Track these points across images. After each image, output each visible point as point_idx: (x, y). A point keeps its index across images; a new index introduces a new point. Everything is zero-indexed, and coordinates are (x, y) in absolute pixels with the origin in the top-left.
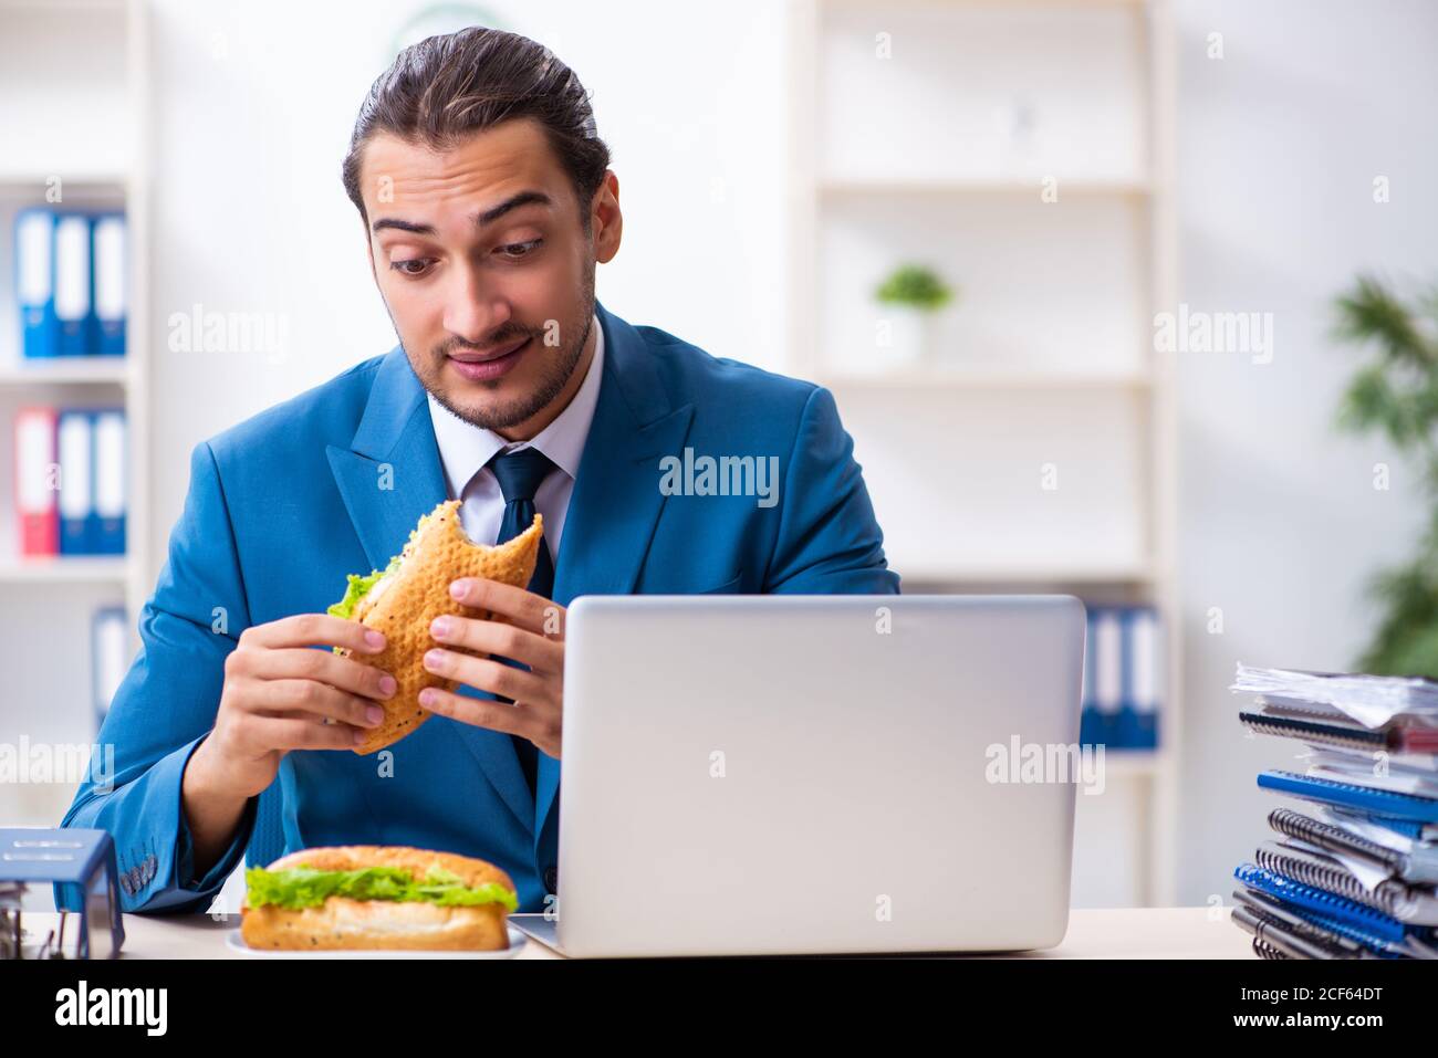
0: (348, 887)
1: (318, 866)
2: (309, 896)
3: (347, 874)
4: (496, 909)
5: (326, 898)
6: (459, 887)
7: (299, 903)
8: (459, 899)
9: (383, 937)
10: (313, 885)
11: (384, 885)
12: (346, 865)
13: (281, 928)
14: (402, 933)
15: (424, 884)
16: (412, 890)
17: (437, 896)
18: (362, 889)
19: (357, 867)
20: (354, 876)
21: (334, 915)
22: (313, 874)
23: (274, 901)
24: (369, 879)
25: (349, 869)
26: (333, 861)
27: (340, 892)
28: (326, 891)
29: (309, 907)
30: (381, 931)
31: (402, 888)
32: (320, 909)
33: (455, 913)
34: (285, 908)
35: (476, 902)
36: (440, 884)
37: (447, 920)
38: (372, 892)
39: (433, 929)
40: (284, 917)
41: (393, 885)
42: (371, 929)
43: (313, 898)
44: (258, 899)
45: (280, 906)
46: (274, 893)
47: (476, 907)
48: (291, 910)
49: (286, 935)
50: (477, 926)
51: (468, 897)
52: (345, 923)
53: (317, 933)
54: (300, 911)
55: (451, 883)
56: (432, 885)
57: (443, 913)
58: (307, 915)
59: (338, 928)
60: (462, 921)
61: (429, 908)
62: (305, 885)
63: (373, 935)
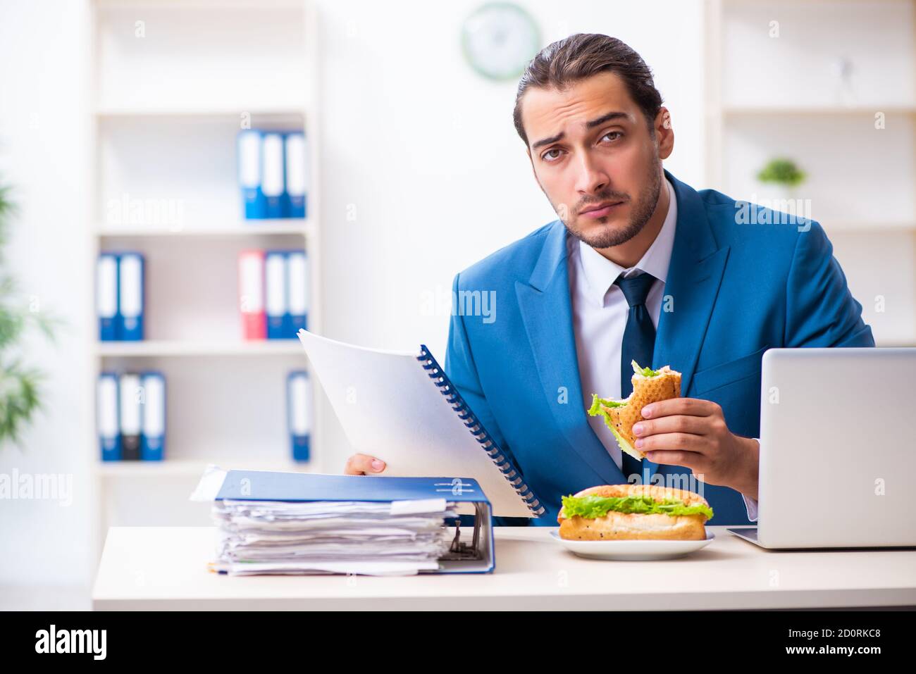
0: (620, 506)
1: (602, 495)
2: (599, 510)
3: (619, 499)
4: (701, 516)
5: (608, 512)
6: (681, 505)
7: (593, 515)
8: (681, 511)
9: (639, 533)
10: (601, 505)
11: (639, 505)
12: (617, 494)
13: (584, 529)
14: (650, 530)
15: (661, 504)
16: (655, 507)
17: (669, 510)
18: (627, 507)
19: (623, 496)
20: (623, 500)
21: (613, 521)
22: (600, 499)
23: (580, 514)
24: (631, 502)
25: (620, 496)
26: (610, 492)
27: (616, 509)
28: (609, 508)
29: (598, 517)
30: (639, 530)
31: (649, 506)
32: (605, 518)
33: (679, 519)
34: (586, 517)
35: (691, 513)
36: (671, 504)
37: (676, 523)
38: (633, 509)
39: (668, 528)
40: (584, 522)
41: (644, 504)
42: (633, 529)
43: (601, 512)
44: (572, 512)
45: (582, 516)
46: (579, 509)
47: (689, 516)
48: (588, 519)
49: (585, 532)
50: (692, 526)
51: (687, 511)
52: (619, 526)
53: (603, 531)
54: (594, 519)
55: (676, 503)
56: (666, 504)
57: (673, 519)
58: (598, 521)
59: (615, 528)
60: (683, 524)
61: (665, 516)
62: (597, 505)
63: (634, 532)
